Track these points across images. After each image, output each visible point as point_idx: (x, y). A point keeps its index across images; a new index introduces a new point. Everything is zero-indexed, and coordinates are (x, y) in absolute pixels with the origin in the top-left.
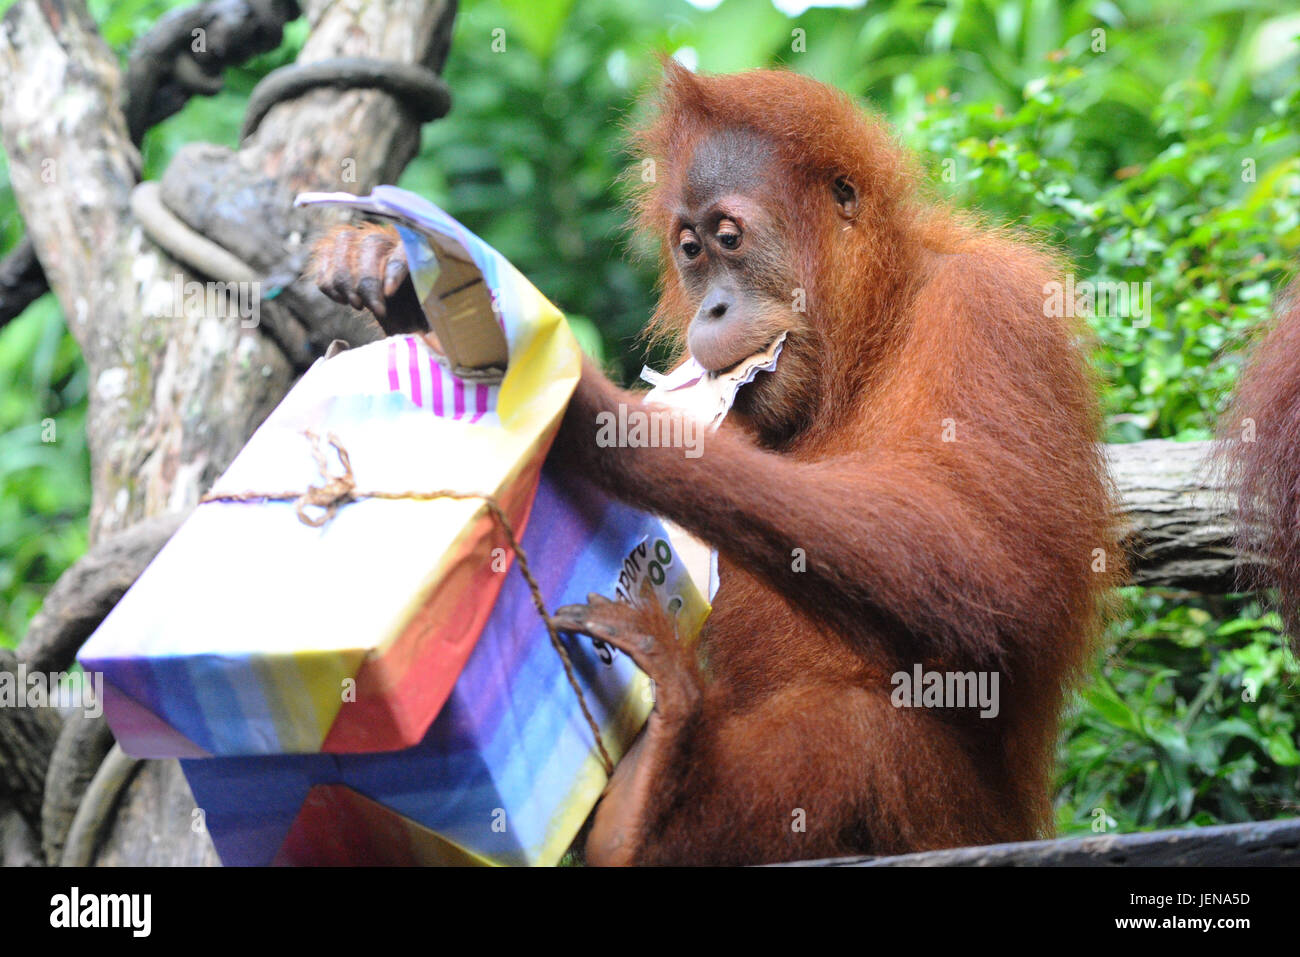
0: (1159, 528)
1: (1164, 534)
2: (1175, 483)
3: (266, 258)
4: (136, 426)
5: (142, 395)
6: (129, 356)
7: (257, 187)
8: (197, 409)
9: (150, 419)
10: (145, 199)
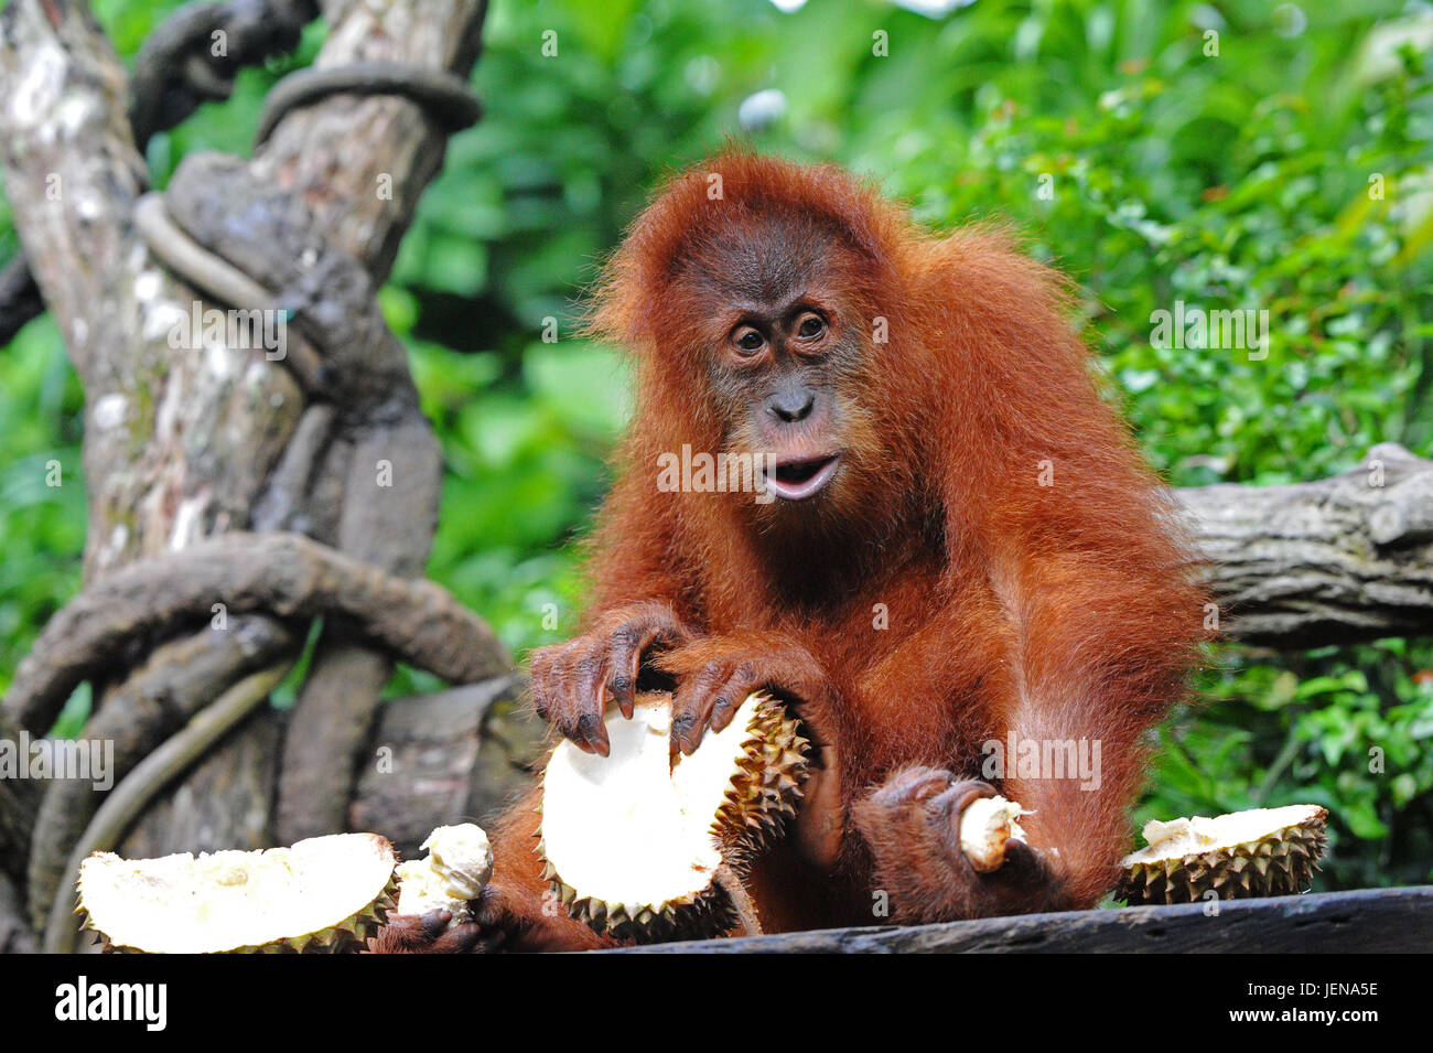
0: (1229, 580)
1: (1232, 586)
2: (1245, 531)
3: (278, 277)
4: (136, 457)
5: (142, 423)
6: (129, 381)
7: (269, 202)
8: (202, 440)
9: (151, 450)
10: (150, 213)
